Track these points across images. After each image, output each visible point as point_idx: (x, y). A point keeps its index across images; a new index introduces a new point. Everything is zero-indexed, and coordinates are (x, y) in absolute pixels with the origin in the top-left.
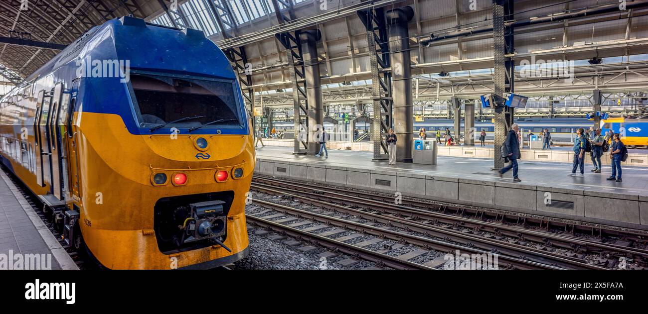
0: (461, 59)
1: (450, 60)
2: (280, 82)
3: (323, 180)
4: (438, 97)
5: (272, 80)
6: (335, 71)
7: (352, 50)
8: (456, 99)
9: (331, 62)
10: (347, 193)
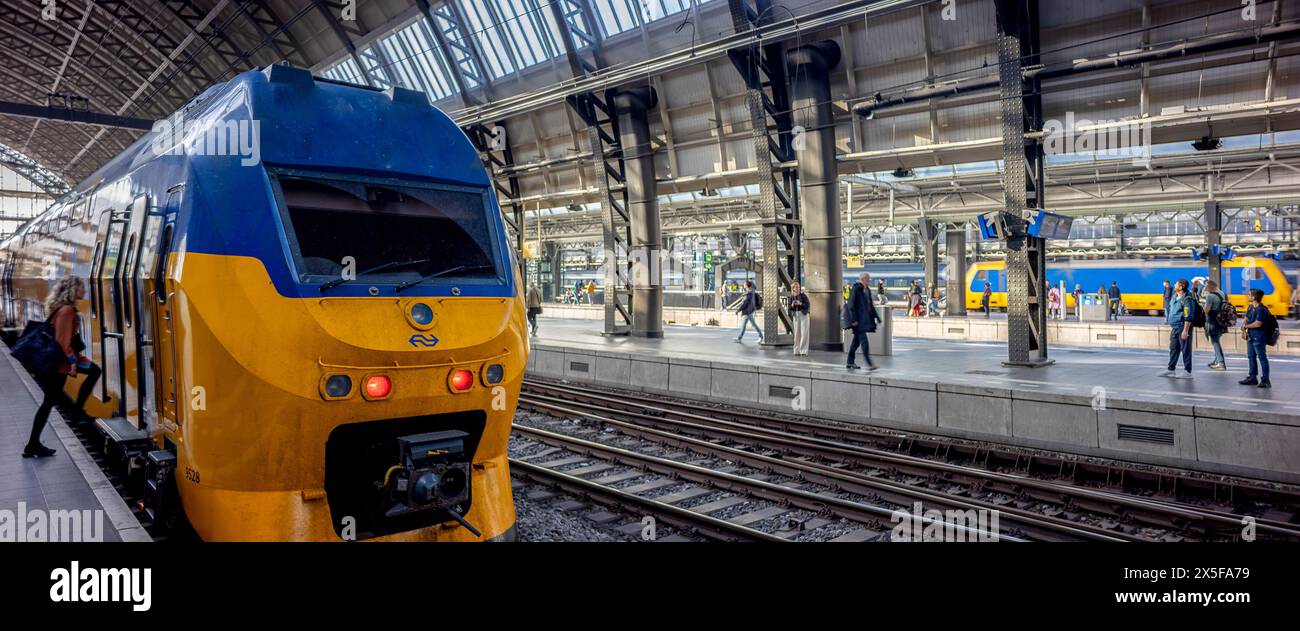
0: (936, 142)
1: (914, 145)
2: (576, 192)
3: (664, 387)
4: (891, 218)
5: (559, 188)
6: (684, 168)
7: (719, 127)
8: (929, 223)
9: (676, 150)
10: (713, 413)
